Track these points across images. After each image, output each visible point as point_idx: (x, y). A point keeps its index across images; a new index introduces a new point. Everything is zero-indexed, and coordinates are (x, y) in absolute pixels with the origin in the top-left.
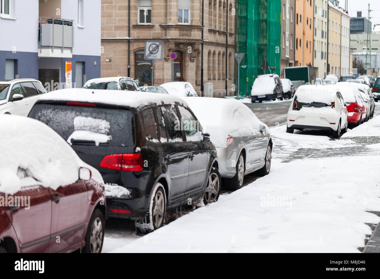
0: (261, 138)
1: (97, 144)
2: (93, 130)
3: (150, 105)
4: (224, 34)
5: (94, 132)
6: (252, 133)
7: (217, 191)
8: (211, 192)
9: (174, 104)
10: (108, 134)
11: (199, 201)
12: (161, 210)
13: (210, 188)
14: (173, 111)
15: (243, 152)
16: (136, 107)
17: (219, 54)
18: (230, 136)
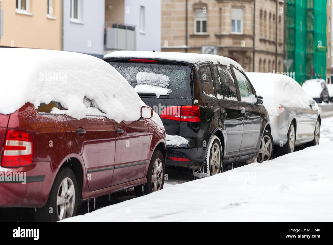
0: (310, 115)
1: (158, 97)
2: (154, 84)
3: (206, 63)
4: (274, 43)
5: (155, 85)
6: (302, 106)
7: (269, 153)
8: (264, 153)
9: (230, 65)
10: (168, 88)
11: (253, 161)
12: (217, 162)
13: (263, 150)
14: (228, 72)
15: (294, 122)
16: (194, 63)
17: (269, 62)
18: (281, 105)
